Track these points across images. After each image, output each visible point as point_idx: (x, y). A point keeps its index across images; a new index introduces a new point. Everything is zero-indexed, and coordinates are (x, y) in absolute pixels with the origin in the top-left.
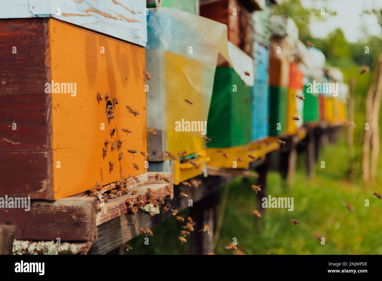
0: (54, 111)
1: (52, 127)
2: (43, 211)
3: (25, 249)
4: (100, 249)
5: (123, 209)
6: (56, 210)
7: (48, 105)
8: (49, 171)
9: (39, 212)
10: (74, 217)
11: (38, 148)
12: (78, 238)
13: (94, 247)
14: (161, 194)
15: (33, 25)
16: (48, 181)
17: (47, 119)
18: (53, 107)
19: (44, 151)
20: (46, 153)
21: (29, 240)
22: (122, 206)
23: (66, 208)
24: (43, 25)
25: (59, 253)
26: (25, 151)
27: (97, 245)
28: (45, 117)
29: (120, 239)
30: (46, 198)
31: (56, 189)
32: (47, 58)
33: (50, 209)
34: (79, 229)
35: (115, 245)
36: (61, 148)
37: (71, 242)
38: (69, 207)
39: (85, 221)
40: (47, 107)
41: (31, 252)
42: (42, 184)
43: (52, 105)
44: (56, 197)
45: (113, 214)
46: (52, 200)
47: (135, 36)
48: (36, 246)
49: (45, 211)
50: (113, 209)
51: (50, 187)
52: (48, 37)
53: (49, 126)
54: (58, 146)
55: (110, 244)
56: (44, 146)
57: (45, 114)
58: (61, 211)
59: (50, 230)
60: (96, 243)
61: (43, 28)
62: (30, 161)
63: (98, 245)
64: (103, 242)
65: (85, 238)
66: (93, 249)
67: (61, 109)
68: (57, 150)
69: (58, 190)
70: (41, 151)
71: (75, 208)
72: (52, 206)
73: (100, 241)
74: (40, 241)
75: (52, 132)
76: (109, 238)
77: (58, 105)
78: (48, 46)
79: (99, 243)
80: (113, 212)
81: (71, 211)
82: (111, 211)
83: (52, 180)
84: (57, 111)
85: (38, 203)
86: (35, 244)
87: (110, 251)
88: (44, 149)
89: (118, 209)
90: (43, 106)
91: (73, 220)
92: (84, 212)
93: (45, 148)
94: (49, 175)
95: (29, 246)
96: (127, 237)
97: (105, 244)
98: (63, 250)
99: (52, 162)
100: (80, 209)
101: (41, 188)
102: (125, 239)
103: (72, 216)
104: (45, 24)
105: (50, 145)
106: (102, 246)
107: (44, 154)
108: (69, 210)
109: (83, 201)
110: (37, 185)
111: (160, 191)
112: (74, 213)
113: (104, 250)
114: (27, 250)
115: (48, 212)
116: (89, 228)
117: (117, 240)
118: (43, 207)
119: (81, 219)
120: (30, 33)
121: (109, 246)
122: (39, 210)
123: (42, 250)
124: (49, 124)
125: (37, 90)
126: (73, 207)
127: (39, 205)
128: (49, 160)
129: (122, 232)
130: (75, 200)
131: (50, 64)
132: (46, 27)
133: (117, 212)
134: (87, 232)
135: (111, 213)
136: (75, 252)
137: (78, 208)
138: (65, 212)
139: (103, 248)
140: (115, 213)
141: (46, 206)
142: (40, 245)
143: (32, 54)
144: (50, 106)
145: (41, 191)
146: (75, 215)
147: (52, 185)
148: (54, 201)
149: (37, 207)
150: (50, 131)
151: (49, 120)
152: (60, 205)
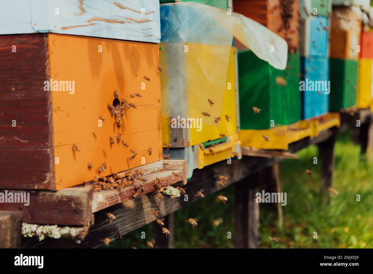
0: (54, 114)
1: (53, 128)
2: (48, 199)
3: (34, 231)
4: (119, 229)
5: (124, 196)
6: (59, 199)
7: (49, 108)
8: (51, 165)
9: (45, 201)
10: (73, 205)
11: (42, 145)
12: (76, 223)
13: (113, 228)
14: (171, 180)
15: (36, 39)
16: (50, 174)
17: (49, 120)
18: (53, 110)
19: (47, 148)
20: (49, 150)
21: (37, 224)
22: (123, 194)
23: (66, 197)
24: (44, 39)
25: (61, 235)
26: (32, 148)
27: (116, 226)
28: (47, 119)
29: (143, 220)
30: (50, 189)
31: (57, 180)
32: (48, 68)
33: (53, 198)
34: (77, 215)
35: (137, 225)
36: (62, 145)
37: (71, 226)
38: (69, 196)
39: (82, 209)
40: (48, 110)
41: (39, 234)
42: (46, 176)
43: (52, 109)
44: (58, 188)
45: (112, 201)
46: (54, 190)
47: (146, 35)
48: (43, 229)
49: (49, 200)
50: (113, 197)
51: (52, 179)
52: (48, 50)
53: (50, 126)
54: (59, 143)
55: (131, 224)
56: (47, 143)
57: (47, 116)
58: (62, 199)
59: (54, 216)
60: (115, 224)
61: (44, 42)
62: (36, 157)
63: (118, 226)
64: (123, 223)
65: (82, 223)
66: (113, 229)
67: (62, 111)
68: (58, 148)
69: (60, 181)
70: (44, 148)
71: (73, 198)
72: (55, 196)
73: (120, 222)
74: (46, 225)
75: (53, 131)
76: (130, 219)
77: (59, 108)
78: (48, 58)
79: (118, 224)
80: (112, 200)
81: (70, 200)
82: (110, 199)
83: (54, 173)
84: (57, 114)
85: (43, 193)
86: (42, 227)
87: (131, 231)
88: (47, 147)
89: (117, 197)
90: (45, 109)
91: (72, 207)
92: (81, 201)
93: (47, 145)
94: (51, 169)
95: (37, 229)
96: (150, 218)
97: (125, 224)
98: (64, 233)
99: (54, 157)
100: (78, 198)
101: (45, 180)
102: (149, 220)
103: (71, 205)
104: (45, 39)
105: (51, 143)
106: (123, 227)
107: (47, 151)
108: (69, 199)
109: (80, 192)
110: (42, 178)
111: (170, 178)
112: (73, 202)
113: (125, 230)
114: (35, 232)
115: (52, 201)
116: (85, 215)
117: (139, 221)
118: (48, 196)
119: (79, 206)
120: (33, 46)
121: (130, 226)
122: (44, 199)
123: (47, 232)
124: (50, 125)
125: (40, 95)
126: (72, 196)
127: (44, 194)
128: (51, 156)
129: (145, 214)
130: (73, 191)
131: (50, 73)
132: (46, 41)
133: (116, 200)
134: (83, 218)
135: (109, 201)
136: (74, 235)
137: (76, 198)
138: (65, 201)
139: (123, 228)
140: (114, 201)
141: (50, 195)
142: (46, 229)
143: (35, 65)
144: (50, 109)
145: (46, 182)
146: (74, 204)
147: (54, 177)
148: (56, 191)
149: (43, 196)
150: (51, 131)
151: (51, 121)
152: (61, 195)
